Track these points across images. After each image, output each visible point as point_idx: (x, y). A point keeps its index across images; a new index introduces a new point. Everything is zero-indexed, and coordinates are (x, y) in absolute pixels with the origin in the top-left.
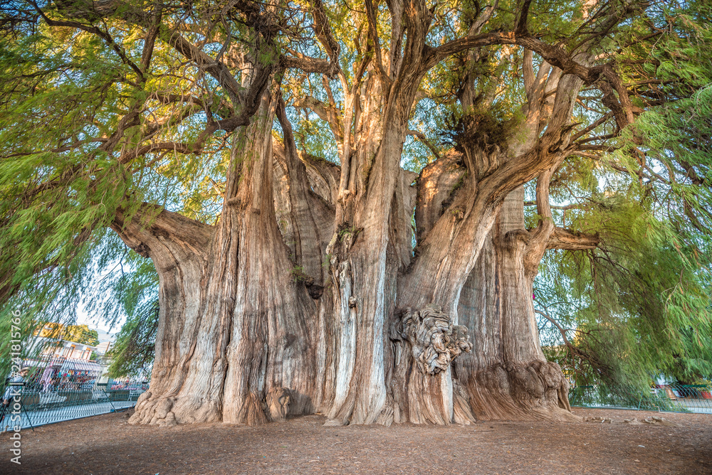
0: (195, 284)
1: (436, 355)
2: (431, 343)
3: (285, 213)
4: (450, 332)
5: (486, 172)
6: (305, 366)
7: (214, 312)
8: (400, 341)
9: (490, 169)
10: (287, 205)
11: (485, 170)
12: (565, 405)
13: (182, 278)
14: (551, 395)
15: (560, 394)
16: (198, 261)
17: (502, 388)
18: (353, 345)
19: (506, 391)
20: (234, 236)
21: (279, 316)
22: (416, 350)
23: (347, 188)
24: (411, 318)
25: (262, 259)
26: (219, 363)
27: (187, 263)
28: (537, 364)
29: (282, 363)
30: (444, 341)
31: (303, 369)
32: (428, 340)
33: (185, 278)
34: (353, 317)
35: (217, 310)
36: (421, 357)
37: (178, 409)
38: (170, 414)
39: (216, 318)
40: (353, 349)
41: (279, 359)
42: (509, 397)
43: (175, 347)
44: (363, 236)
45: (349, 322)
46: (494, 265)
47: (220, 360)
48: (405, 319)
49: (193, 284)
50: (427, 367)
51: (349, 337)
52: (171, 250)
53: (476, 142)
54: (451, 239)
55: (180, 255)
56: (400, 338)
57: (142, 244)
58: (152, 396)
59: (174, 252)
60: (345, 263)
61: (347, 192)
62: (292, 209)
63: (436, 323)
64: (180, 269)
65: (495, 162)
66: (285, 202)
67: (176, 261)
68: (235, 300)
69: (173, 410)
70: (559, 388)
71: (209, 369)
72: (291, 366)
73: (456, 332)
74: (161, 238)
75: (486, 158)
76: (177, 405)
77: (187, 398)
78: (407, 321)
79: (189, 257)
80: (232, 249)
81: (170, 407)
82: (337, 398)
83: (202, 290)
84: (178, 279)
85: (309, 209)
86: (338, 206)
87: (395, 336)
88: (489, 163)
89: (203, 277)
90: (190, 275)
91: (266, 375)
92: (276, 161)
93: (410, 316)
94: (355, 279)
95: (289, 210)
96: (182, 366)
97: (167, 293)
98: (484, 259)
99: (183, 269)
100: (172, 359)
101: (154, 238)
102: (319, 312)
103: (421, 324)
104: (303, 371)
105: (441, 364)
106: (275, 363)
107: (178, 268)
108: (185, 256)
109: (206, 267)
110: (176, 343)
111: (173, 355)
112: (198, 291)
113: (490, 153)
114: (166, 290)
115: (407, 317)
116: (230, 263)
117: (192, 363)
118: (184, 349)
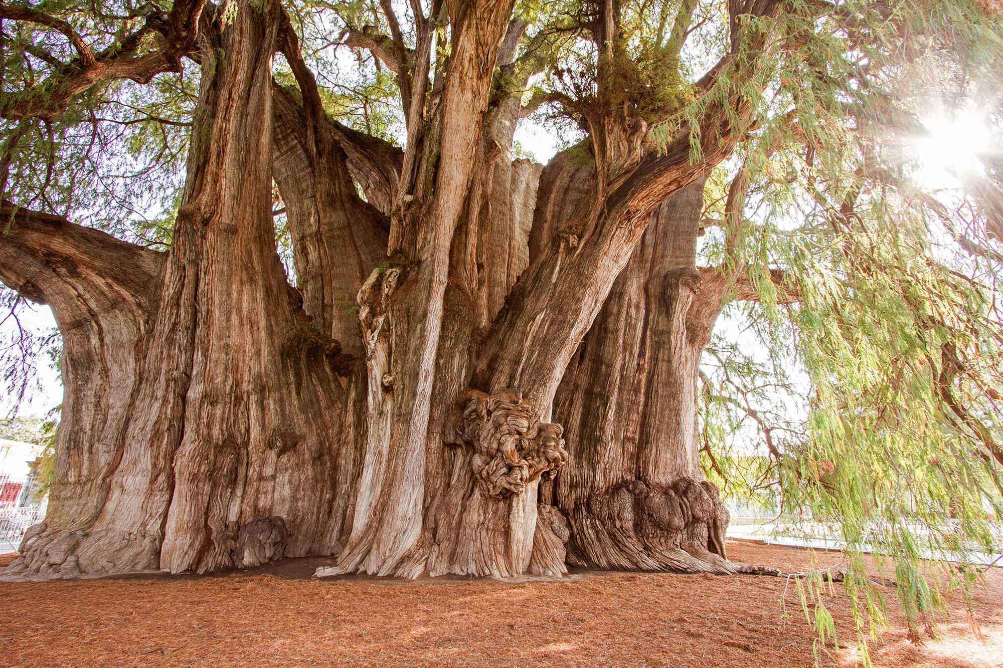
0: (127, 351)
1: (505, 470)
2: (498, 450)
3: (308, 232)
4: (533, 433)
5: (621, 167)
6: (317, 481)
7: (153, 397)
8: (460, 446)
9: (629, 162)
10: (312, 220)
11: (621, 163)
12: (718, 547)
13: (102, 340)
14: (697, 531)
15: (712, 530)
16: (132, 312)
17: (621, 520)
18: (385, 451)
19: (629, 525)
20: (190, 272)
21: (271, 404)
22: (478, 461)
23: (410, 191)
24: (474, 411)
25: (239, 310)
26: (162, 478)
27: (111, 315)
28: (683, 485)
29: (274, 477)
30: (520, 448)
31: (313, 488)
32: (495, 446)
33: (108, 340)
34: (388, 407)
35: (160, 394)
36: (484, 473)
37: (87, 551)
38: (71, 559)
39: (157, 405)
40: (384, 459)
41: (268, 471)
42: (632, 533)
43: (90, 452)
44: (418, 274)
45: (381, 413)
46: (640, 325)
47: (163, 473)
48: (466, 412)
49: (122, 350)
50: (491, 487)
51: (379, 439)
52: (82, 292)
53: (608, 114)
54: (554, 280)
55: (97, 301)
56: (459, 442)
57: (28, 282)
58: (49, 529)
59: (88, 296)
60: (381, 319)
61: (409, 198)
62: (319, 227)
63: (509, 419)
64: (99, 325)
65: (638, 150)
66: (310, 214)
67: (90, 310)
68: (189, 377)
69: (79, 552)
70: (711, 521)
71: (145, 486)
72: (290, 482)
73: (543, 433)
74: (63, 271)
75: (626, 143)
76: (85, 544)
77: (103, 533)
78: (470, 415)
79: (116, 304)
80: (187, 293)
81: (73, 549)
82: (353, 534)
83: (137, 360)
84: (95, 341)
85: (349, 226)
86: (394, 221)
87: (451, 439)
88: (630, 151)
89: (140, 340)
90: (117, 335)
91: (243, 497)
92: (296, 141)
93: (473, 407)
94: (393, 346)
95: (314, 228)
96: (99, 482)
97: (74, 366)
98: (624, 316)
99: (104, 324)
100: (85, 472)
101: (48, 273)
102: (347, 398)
103: (488, 420)
104: (313, 492)
105: (511, 484)
106: (261, 478)
107: (94, 324)
108: (108, 304)
109: (146, 322)
110: (91, 446)
111: (86, 465)
112: (132, 361)
113: (633, 134)
114: (72, 359)
115: (470, 409)
116: (182, 316)
117: (116, 478)
118: (107, 455)
